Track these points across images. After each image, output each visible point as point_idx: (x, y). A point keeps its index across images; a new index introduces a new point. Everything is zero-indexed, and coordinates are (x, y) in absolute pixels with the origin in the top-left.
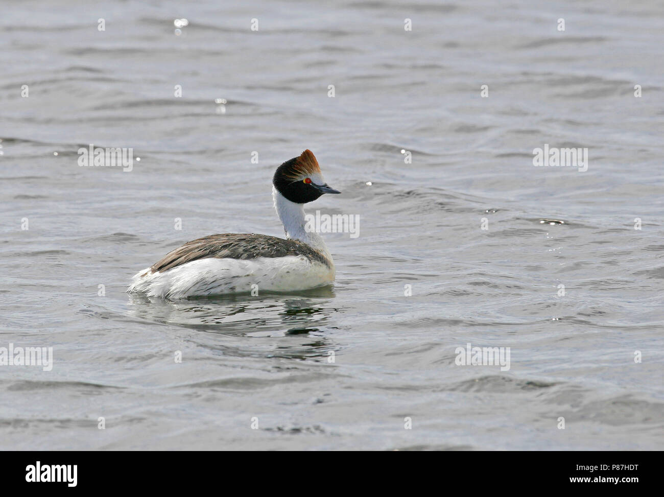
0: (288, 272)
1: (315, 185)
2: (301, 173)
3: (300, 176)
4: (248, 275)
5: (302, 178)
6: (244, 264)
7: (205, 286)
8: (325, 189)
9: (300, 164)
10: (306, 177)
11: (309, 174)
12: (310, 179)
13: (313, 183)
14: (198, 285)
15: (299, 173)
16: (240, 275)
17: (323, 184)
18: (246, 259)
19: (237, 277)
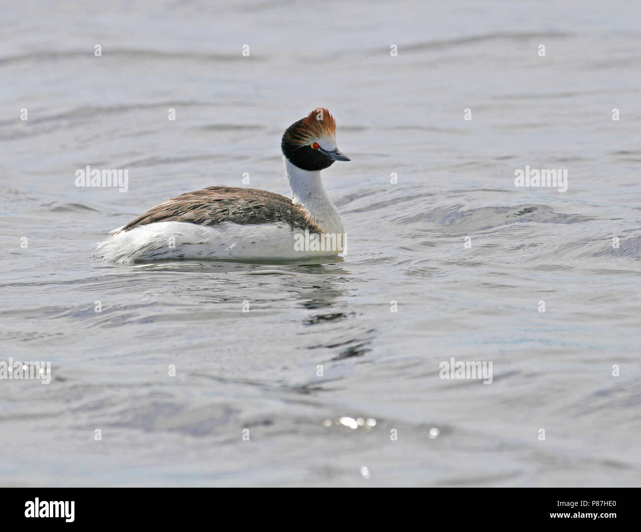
0: (254, 243)
1: (323, 150)
2: (308, 137)
3: (306, 140)
4: (201, 243)
5: (309, 142)
6: (202, 231)
7: (151, 252)
8: (334, 156)
9: (307, 127)
10: (313, 142)
11: (316, 138)
12: (317, 143)
13: (321, 149)
14: (144, 250)
15: (306, 137)
16: (192, 242)
17: (333, 149)
18: (209, 225)
19: (188, 244)
